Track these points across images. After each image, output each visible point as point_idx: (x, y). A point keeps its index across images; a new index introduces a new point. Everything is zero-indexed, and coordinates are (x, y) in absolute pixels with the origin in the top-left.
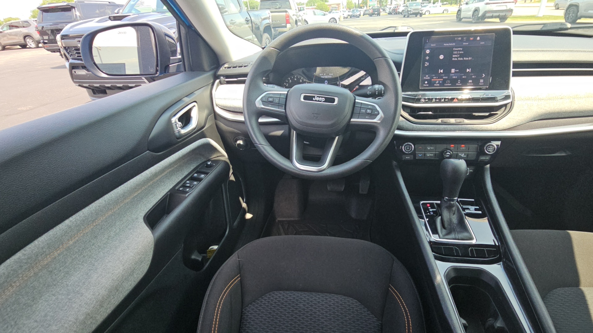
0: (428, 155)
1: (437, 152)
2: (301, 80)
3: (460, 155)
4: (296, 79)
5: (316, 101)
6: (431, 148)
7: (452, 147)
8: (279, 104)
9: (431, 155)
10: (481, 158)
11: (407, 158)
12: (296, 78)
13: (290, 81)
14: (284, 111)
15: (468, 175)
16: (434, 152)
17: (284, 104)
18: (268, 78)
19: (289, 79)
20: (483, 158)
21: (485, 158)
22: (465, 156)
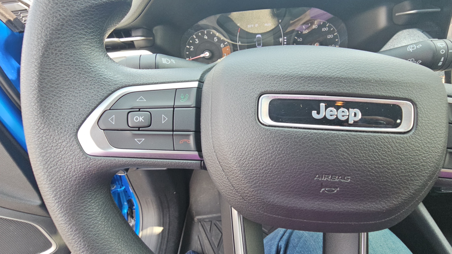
2: (215, 38)
4: (206, 37)
5: (325, 121)
8: (173, 131)
12: (207, 35)
13: (197, 40)
14: (196, 153)
17: (193, 128)
18: (151, 38)
19: (195, 37)
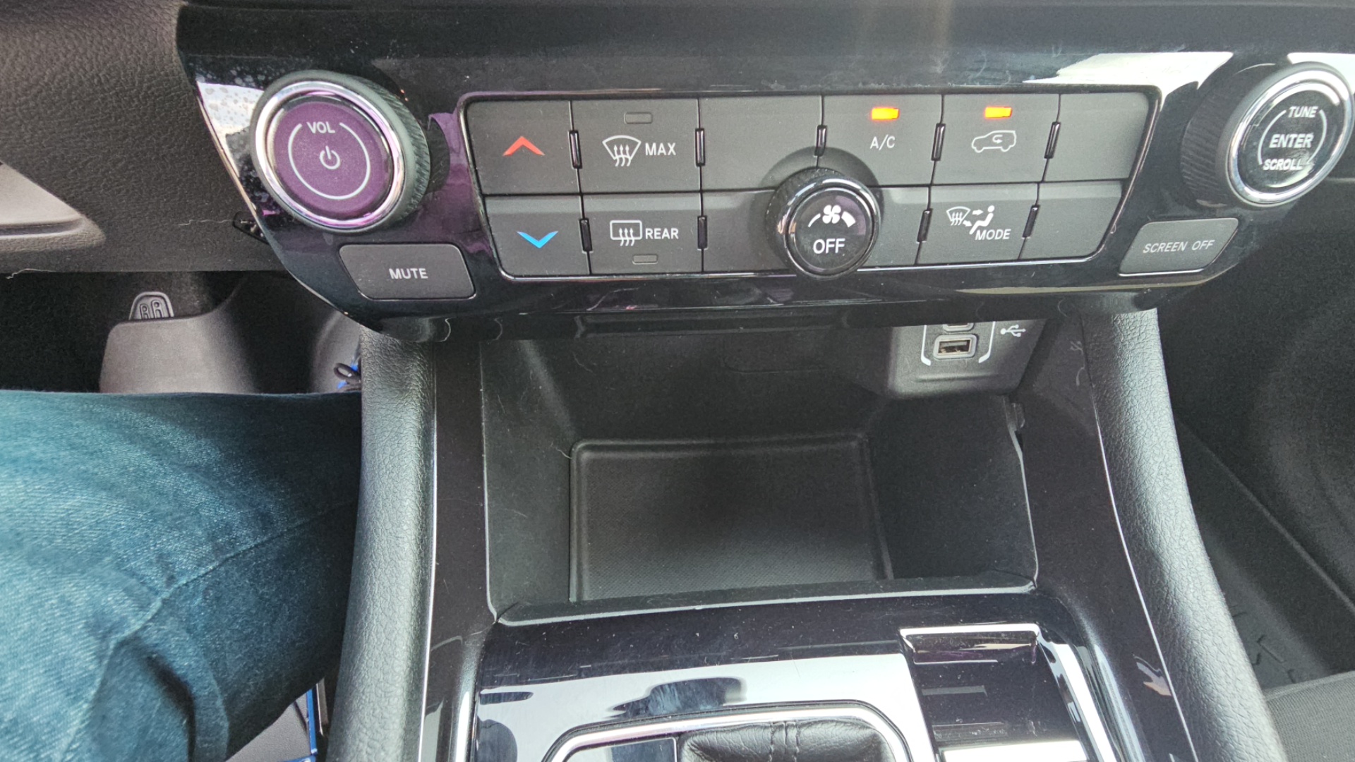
0: (627, 238)
1: (714, 203)
3: (955, 219)
6: (650, 150)
7: (883, 128)
9: (652, 233)
10: (1148, 249)
11: (396, 274)
15: (985, 362)
16: (692, 204)
20: (1163, 247)
21: (1183, 247)
22: (1005, 234)
